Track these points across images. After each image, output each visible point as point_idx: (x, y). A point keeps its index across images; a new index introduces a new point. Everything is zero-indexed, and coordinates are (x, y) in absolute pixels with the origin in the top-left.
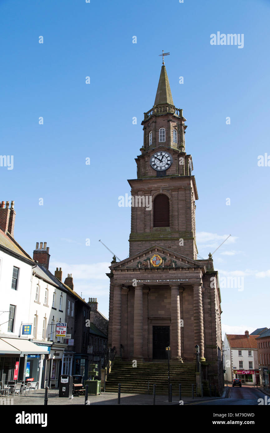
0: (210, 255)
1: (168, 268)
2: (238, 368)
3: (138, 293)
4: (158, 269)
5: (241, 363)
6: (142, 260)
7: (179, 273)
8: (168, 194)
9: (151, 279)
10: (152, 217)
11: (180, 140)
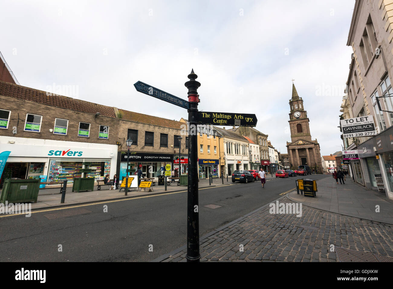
0: (316, 139)
1: (304, 144)
2: (329, 167)
3: (297, 151)
4: (301, 145)
5: (330, 165)
6: (296, 143)
7: (308, 145)
8: (301, 123)
9: (299, 147)
10: (297, 130)
11: (302, 107)
